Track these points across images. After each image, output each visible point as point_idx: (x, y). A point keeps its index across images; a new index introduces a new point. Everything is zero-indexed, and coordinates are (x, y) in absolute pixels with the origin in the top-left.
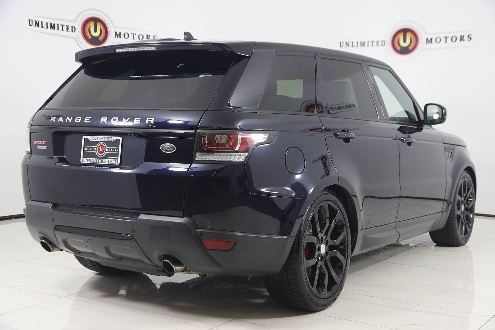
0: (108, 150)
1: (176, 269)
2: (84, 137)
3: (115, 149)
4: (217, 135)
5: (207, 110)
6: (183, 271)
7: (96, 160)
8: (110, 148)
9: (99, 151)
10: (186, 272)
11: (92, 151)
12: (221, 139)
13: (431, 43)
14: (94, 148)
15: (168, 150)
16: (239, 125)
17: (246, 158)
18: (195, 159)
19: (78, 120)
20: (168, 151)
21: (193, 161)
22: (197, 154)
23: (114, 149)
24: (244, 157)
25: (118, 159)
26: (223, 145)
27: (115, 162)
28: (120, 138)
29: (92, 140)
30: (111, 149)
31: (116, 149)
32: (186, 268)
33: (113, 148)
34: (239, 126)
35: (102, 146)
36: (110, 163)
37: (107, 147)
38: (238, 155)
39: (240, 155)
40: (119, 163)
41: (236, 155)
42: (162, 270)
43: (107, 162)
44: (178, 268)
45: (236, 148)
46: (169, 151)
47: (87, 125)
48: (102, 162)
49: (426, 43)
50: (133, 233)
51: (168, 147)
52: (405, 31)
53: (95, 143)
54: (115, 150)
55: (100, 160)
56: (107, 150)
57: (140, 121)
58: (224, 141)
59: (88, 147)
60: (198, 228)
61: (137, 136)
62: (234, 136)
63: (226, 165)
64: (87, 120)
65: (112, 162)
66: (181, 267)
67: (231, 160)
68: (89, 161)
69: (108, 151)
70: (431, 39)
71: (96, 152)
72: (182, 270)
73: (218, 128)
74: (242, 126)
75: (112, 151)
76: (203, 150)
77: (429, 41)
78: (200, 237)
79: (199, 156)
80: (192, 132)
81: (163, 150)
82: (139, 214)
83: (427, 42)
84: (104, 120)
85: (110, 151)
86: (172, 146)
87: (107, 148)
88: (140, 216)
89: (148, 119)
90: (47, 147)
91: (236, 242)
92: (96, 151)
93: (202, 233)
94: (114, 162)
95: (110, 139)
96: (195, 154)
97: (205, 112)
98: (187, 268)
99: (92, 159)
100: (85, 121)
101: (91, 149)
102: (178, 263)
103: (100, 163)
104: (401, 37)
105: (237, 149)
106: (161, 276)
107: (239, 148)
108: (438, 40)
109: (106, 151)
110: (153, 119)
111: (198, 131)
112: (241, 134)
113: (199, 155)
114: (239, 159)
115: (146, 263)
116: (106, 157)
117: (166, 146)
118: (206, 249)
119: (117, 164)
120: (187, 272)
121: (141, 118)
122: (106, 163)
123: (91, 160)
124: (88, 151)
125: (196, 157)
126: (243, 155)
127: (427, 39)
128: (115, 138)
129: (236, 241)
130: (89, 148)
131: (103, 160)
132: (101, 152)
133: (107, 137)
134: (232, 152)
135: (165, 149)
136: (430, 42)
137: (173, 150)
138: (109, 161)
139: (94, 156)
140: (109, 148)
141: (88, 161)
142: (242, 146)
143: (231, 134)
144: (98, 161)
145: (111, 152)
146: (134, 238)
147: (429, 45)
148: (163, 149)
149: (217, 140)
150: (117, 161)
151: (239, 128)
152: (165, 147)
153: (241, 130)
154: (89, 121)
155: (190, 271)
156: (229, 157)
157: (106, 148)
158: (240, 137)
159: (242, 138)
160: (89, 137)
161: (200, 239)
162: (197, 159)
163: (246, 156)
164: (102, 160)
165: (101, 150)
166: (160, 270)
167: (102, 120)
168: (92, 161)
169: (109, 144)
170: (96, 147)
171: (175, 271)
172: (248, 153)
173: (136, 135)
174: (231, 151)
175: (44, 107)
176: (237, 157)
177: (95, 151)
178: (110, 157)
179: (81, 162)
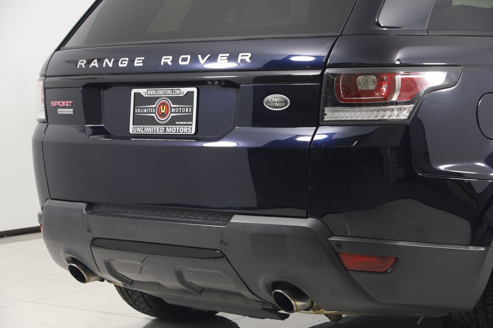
0: (175, 110)
1: (296, 306)
2: (134, 91)
3: (187, 109)
4: (359, 77)
5: (341, 35)
6: (308, 309)
7: (155, 128)
8: (179, 108)
9: (160, 113)
10: (311, 311)
11: (148, 113)
12: (366, 82)
14: (151, 108)
15: (277, 105)
16: (399, 57)
17: (411, 113)
18: (323, 118)
19: (124, 63)
20: (276, 107)
21: (321, 123)
22: (326, 111)
23: (185, 108)
24: (407, 113)
25: (191, 125)
26: (370, 93)
27: (188, 130)
28: (194, 90)
29: (147, 96)
30: (180, 109)
31: (189, 108)
32: (313, 303)
33: (182, 108)
34: (398, 60)
36: (179, 132)
37: (172, 106)
38: (398, 109)
39: (400, 110)
40: (193, 132)
41: (393, 110)
42: (270, 307)
43: (174, 130)
44: (299, 303)
45: (392, 97)
46: (278, 107)
47: (139, 71)
48: (165, 131)
50: (223, 246)
51: (276, 100)
53: (152, 100)
54: (187, 111)
55: (162, 128)
56: (173, 110)
57: (228, 59)
58: (372, 87)
59: (140, 108)
60: (333, 235)
61: (223, 84)
62: (389, 76)
63: (378, 127)
64: (138, 62)
65: (182, 130)
66: (305, 302)
67: (385, 118)
68: (144, 130)
69: (175, 113)
71: (154, 115)
72: (306, 307)
73: (359, 64)
74: (404, 59)
75: (182, 112)
76: (336, 104)
78: (337, 250)
79: (330, 114)
80: (317, 73)
81: (269, 106)
82: (231, 215)
84: (167, 60)
85: (179, 112)
86: (283, 99)
87: (173, 108)
88: (233, 218)
89: (241, 54)
90: (74, 111)
91: (397, 258)
92: (155, 113)
93: (339, 244)
94: (186, 130)
95: (178, 92)
96: (324, 111)
97: (337, 38)
98: (315, 304)
99: (149, 128)
100: (136, 65)
101: (145, 111)
102: (300, 295)
103: (162, 132)
105: (395, 98)
106: (267, 320)
107: (399, 97)
109: (171, 113)
110: (250, 55)
111: (328, 71)
112: (402, 73)
113: (329, 111)
114: (398, 115)
115: (245, 298)
116: (172, 122)
117: (273, 99)
118: (347, 270)
119: (191, 132)
120: (314, 310)
121: (228, 55)
122: (172, 132)
123: (147, 128)
124: (142, 113)
125: (325, 115)
126: (405, 109)
128: (185, 91)
129: (399, 257)
130: (142, 108)
131: (167, 128)
132: (163, 115)
133: (172, 90)
134: (386, 104)
135: (272, 104)
137: (285, 105)
138: (178, 128)
139: (151, 121)
140: (175, 108)
141: (142, 131)
142: (404, 94)
143: (384, 74)
144: (158, 130)
145: (180, 113)
146: (225, 255)
148: (269, 104)
149: (360, 84)
150: (191, 129)
151: (398, 63)
152: (271, 100)
153: (402, 65)
154: (141, 64)
155: (319, 309)
156: (381, 113)
157: (171, 108)
158: (398, 78)
159: (403, 80)
160: (143, 91)
161: (337, 253)
162: (326, 119)
163: (411, 109)
164: (165, 128)
165: (163, 112)
166: (267, 307)
167: (163, 61)
168: (149, 129)
169: (175, 100)
170: (154, 106)
171: (295, 308)
172: (413, 105)
173: (221, 83)
174: (385, 102)
175: (64, 46)
176: (396, 113)
177: (153, 113)
178: (178, 123)
179: (131, 132)
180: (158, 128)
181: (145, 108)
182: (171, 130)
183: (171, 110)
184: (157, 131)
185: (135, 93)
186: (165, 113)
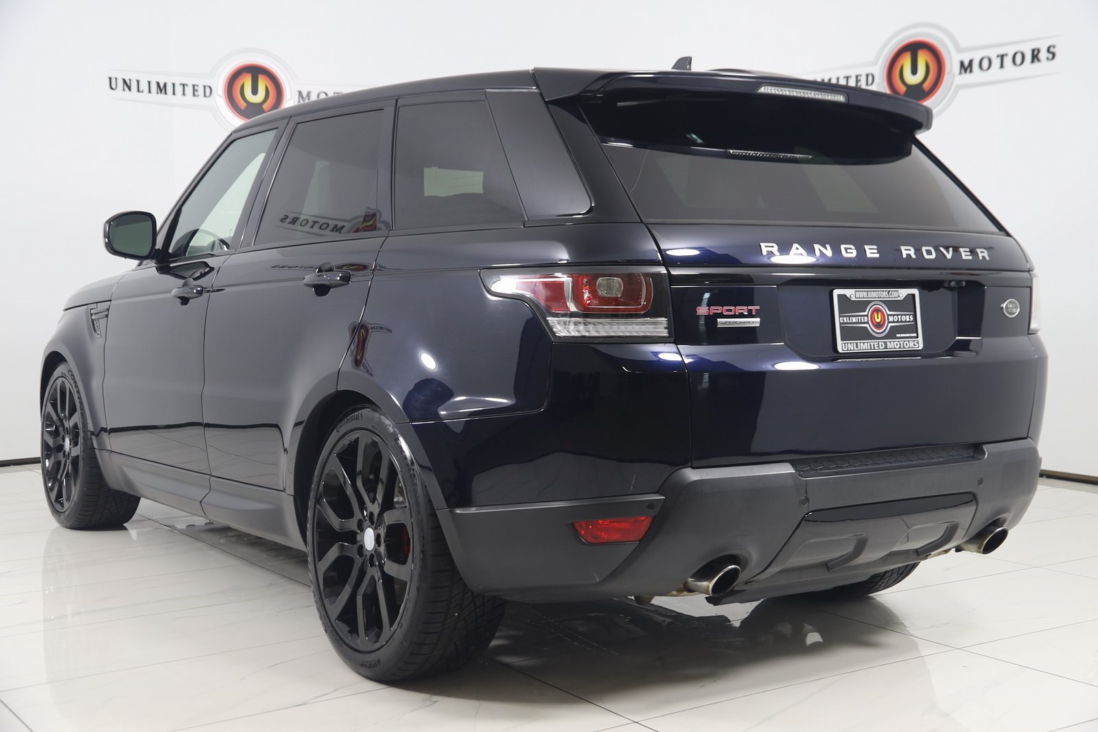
0: (894, 319)
3: (908, 317)
7: (872, 344)
8: (897, 315)
9: (875, 323)
11: (859, 323)
13: (971, 71)
14: (861, 316)
19: (850, 252)
20: (1011, 313)
23: (905, 315)
25: (917, 337)
27: (915, 346)
28: (915, 291)
29: (855, 299)
30: (899, 317)
31: (909, 315)
33: (902, 315)
35: (877, 310)
37: (889, 313)
40: (921, 346)
43: (897, 345)
46: (1013, 313)
48: (886, 347)
49: (960, 73)
52: (913, 48)
53: (861, 305)
54: (908, 319)
55: (881, 342)
56: (891, 319)
59: (847, 316)
64: (871, 252)
65: (907, 344)
68: (857, 347)
69: (894, 322)
70: (971, 62)
71: (867, 325)
75: (902, 321)
77: (966, 68)
81: (1007, 312)
83: (963, 71)
84: (907, 251)
85: (898, 322)
86: (1015, 303)
87: (891, 315)
90: (761, 322)
92: (867, 323)
94: (912, 344)
95: (895, 294)
99: (864, 343)
100: (869, 255)
101: (854, 321)
103: (882, 349)
104: (906, 62)
108: (985, 64)
109: (889, 322)
116: (892, 334)
117: (1010, 304)
119: (919, 347)
122: (895, 348)
123: (862, 344)
124: (850, 323)
127: (962, 64)
128: (903, 293)
130: (849, 316)
131: (888, 343)
132: (879, 326)
133: (888, 292)
136: (968, 70)
137: (1016, 311)
138: (902, 343)
139: (863, 334)
140: (894, 315)
141: (855, 349)
144: (877, 346)
145: (900, 322)
147: (967, 78)
148: (1007, 310)
150: (918, 343)
152: (1009, 306)
154: (878, 255)
157: (888, 315)
160: (849, 293)
164: (885, 343)
165: (878, 321)
167: (904, 252)
168: (864, 346)
169: (893, 305)
177: (864, 323)
178: (898, 335)
179: (840, 350)
180: (876, 343)
181: (854, 316)
182: (893, 345)
183: (888, 319)
184: (876, 348)
185: (838, 295)
186: (882, 323)
